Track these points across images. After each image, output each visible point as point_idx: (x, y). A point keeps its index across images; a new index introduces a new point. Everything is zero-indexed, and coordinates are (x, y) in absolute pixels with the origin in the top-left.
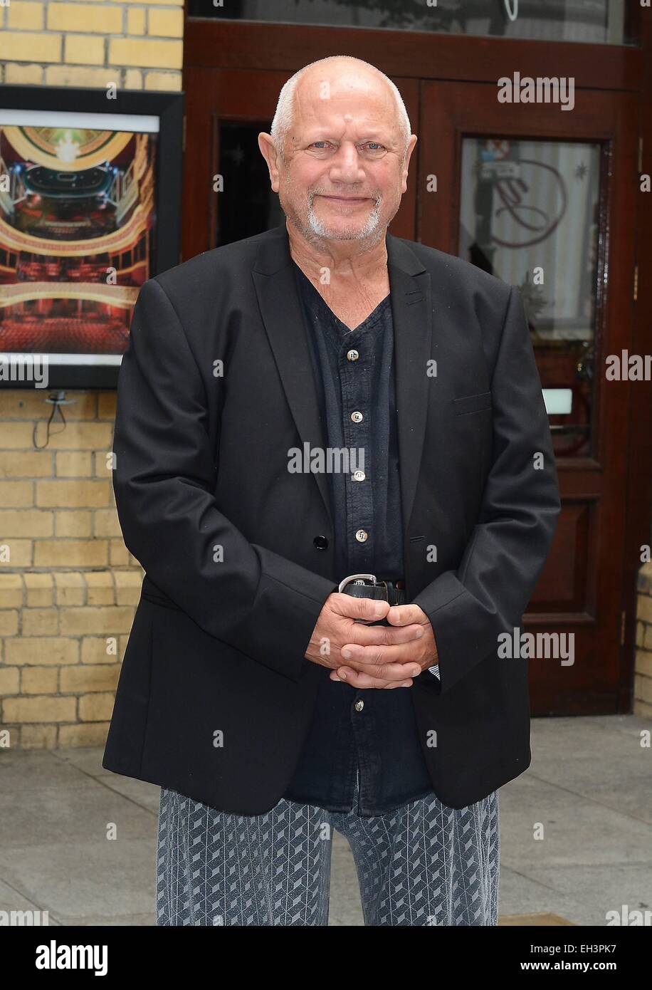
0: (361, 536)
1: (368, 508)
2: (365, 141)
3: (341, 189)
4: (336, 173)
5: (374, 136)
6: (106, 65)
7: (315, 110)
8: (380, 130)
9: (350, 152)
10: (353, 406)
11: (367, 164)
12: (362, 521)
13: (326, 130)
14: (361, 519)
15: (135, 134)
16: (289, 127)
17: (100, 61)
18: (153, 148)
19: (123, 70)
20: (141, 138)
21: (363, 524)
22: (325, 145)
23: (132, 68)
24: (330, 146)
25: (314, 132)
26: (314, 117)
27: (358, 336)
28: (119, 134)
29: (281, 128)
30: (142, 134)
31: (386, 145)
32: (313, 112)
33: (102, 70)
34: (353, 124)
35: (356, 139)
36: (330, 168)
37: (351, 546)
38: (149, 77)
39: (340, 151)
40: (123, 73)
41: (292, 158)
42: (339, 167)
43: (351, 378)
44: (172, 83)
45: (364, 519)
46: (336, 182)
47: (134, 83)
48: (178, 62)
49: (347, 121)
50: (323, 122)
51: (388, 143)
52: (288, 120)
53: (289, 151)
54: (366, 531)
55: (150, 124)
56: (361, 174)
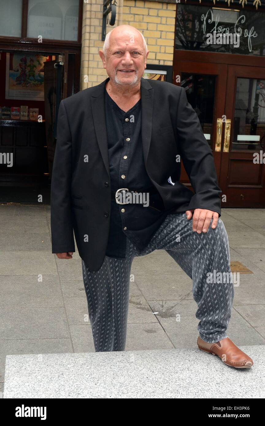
0: (123, 177)
1: (127, 168)
2: (133, 51)
3: (125, 67)
4: (123, 62)
5: (136, 49)
6: (156, 59)
7: (116, 41)
8: (138, 47)
9: (128, 55)
10: (127, 136)
11: (134, 59)
12: (124, 172)
13: (119, 47)
14: (123, 171)
15: (161, 74)
16: (108, 47)
17: (155, 59)
18: (165, 78)
19: (159, 60)
20: (163, 76)
21: (124, 173)
22: (120, 53)
23: (161, 60)
24: (121, 53)
25: (115, 48)
26: (116, 44)
27: (128, 113)
28: (157, 75)
29: (106, 48)
30: (163, 75)
31: (140, 53)
32: (115, 42)
33: (155, 60)
34: (129, 45)
35: (130, 51)
36: (121, 60)
37: (120, 180)
38: (165, 62)
39: (125, 55)
40: (159, 61)
41: (109, 58)
42: (124, 60)
43: (126, 127)
44: (171, 64)
45: (125, 171)
46: (124, 65)
47: (162, 63)
48: (172, 59)
49: (127, 45)
50: (119, 45)
51: (140, 52)
52: (108, 45)
53: (109, 55)
54: (125, 175)
55: (164, 73)
56: (132, 62)
